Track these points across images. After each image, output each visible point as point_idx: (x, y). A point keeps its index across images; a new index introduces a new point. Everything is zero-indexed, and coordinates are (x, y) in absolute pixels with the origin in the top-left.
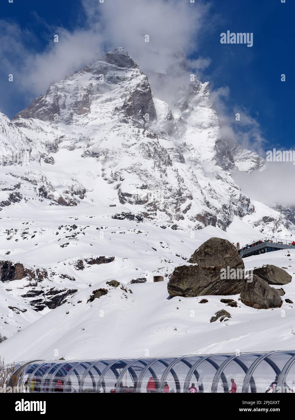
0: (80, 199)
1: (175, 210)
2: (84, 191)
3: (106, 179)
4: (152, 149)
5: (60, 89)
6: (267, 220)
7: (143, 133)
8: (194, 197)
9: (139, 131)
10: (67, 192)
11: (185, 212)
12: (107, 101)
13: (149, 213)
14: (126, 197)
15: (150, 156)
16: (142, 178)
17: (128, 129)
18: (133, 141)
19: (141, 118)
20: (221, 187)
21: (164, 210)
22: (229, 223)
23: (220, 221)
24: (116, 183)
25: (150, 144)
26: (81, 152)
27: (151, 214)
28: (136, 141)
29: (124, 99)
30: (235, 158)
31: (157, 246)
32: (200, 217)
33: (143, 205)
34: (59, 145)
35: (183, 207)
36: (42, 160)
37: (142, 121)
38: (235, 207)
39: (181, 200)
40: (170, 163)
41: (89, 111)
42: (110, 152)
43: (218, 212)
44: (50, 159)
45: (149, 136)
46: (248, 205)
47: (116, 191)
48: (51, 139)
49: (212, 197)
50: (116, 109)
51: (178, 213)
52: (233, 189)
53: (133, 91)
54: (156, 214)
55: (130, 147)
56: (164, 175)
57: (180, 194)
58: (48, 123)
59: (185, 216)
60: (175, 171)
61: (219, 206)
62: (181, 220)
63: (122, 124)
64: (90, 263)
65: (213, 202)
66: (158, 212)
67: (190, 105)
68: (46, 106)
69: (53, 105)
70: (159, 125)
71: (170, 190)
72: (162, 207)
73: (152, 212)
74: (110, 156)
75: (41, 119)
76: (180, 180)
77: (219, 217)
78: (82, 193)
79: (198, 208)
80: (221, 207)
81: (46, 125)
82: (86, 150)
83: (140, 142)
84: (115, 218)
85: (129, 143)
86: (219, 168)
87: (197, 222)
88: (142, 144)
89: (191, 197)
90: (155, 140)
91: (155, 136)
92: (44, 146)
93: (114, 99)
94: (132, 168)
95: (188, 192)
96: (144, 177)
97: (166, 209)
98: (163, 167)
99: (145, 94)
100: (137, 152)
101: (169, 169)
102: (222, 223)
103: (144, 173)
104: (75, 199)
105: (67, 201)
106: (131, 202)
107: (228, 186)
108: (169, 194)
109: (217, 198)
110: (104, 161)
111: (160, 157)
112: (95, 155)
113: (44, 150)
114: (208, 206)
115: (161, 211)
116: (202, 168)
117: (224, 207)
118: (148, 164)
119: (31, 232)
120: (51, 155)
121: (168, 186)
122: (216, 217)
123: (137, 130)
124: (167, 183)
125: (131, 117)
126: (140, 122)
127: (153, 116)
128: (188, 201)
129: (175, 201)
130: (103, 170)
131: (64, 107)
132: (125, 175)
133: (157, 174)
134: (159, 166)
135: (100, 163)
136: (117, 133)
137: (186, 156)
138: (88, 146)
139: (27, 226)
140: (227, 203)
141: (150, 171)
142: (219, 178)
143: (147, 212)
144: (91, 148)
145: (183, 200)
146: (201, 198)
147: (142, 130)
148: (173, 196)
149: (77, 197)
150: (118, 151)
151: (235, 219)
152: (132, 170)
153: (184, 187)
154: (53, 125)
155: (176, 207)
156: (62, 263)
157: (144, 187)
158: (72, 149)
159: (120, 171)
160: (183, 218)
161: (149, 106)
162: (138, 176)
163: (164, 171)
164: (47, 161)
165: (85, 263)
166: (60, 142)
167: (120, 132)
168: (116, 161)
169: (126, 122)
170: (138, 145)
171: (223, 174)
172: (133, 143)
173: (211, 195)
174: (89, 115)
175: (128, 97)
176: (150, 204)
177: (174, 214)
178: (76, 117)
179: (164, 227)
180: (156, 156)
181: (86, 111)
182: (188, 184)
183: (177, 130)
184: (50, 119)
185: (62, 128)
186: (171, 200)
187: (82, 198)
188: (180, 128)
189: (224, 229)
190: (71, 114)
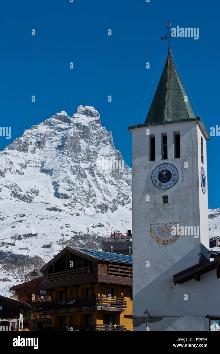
0: (35, 196)
1: (86, 202)
2: (38, 192)
4: (76, 169)
5: (30, 134)
7: (72, 160)
8: (97, 195)
9: (70, 159)
11: (91, 203)
13: (72, 204)
15: (75, 173)
16: (70, 184)
17: (65, 158)
18: (66, 164)
19: (72, 151)
20: (113, 189)
21: (80, 202)
22: (116, 209)
23: (110, 208)
25: (75, 166)
26: (39, 169)
27: (73, 204)
28: (68, 165)
32: (98, 206)
34: (27, 165)
35: (91, 200)
36: (18, 173)
37: (73, 153)
38: (120, 200)
39: (90, 197)
41: (45, 146)
42: (54, 170)
43: (110, 203)
44: (22, 173)
45: (75, 162)
48: (23, 162)
49: (108, 195)
50: (59, 146)
51: (88, 204)
52: (120, 190)
54: (75, 204)
55: (64, 168)
56: (81, 183)
57: (89, 193)
58: (22, 152)
59: (91, 205)
60: (87, 181)
61: (111, 200)
62: (89, 208)
63: (62, 155)
65: (108, 198)
67: (101, 143)
68: (21, 143)
69: (25, 143)
70: (82, 155)
71: (84, 191)
72: (79, 200)
73: (74, 203)
74: (54, 172)
75: (18, 150)
76: (90, 186)
77: (110, 206)
79: (99, 201)
80: (112, 200)
81: (20, 153)
82: (41, 168)
84: (47, 210)
86: (114, 179)
87: (98, 209)
88: (71, 166)
89: (95, 195)
90: (78, 164)
91: (78, 162)
92: (19, 166)
95: (94, 193)
96: (71, 185)
97: (82, 202)
98: (82, 179)
99: (75, 138)
100: (68, 171)
101: (85, 180)
103: (71, 182)
104: (33, 196)
105: (28, 197)
106: (62, 198)
107: (117, 189)
108: (84, 193)
109: (110, 196)
110: (50, 175)
111: (80, 173)
112: (46, 171)
113: (19, 168)
114: (104, 200)
115: (78, 202)
116: (104, 179)
117: (114, 200)
118: (73, 177)
120: (23, 170)
122: (108, 206)
124: (83, 188)
125: (66, 151)
126: (72, 154)
127: (80, 150)
128: (94, 198)
129: (87, 197)
131: (31, 143)
132: (61, 183)
133: (77, 183)
134: (78, 178)
135: (48, 176)
136: (58, 159)
137: (95, 172)
138: (43, 166)
140: (115, 198)
141: (74, 181)
142: (113, 184)
143: (71, 203)
144: (44, 168)
146: (101, 196)
147: (72, 158)
148: (86, 195)
149: (34, 195)
150: (58, 169)
151: (120, 207)
152: (65, 180)
153: (92, 190)
154: (25, 154)
157: (70, 190)
158: (34, 167)
159: (58, 181)
160: (90, 206)
161: (77, 145)
162: (68, 184)
163: (82, 181)
164: (20, 174)
165: (22, 236)
166: (28, 163)
167: (60, 159)
168: (57, 175)
169: (64, 154)
170: (69, 167)
172: (66, 166)
173: (107, 194)
174: (45, 149)
177: (86, 204)
178: (37, 150)
179: (72, 215)
180: (78, 173)
181: (43, 147)
182: (94, 188)
183: (92, 157)
184: (24, 150)
185: (30, 156)
186: (85, 197)
187: (37, 195)
188: (94, 156)
189: (113, 212)
190: (35, 148)
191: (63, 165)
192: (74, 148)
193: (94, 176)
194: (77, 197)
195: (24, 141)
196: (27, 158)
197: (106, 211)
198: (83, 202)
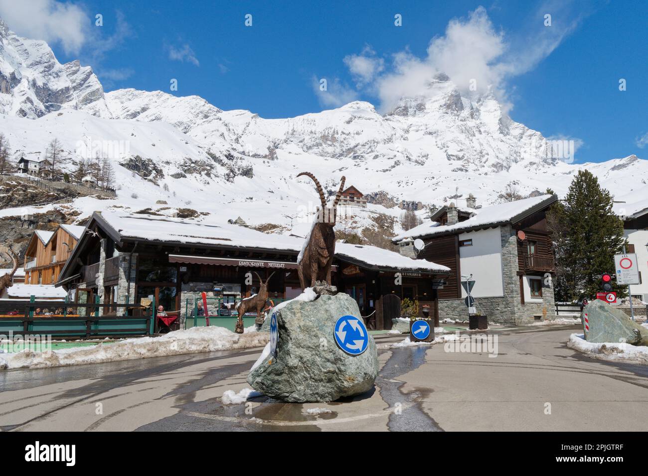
2: (428, 155)
3: (438, 147)
4: (463, 128)
5: (408, 97)
6: (532, 164)
7: (458, 119)
8: (489, 154)
10: (419, 157)
11: (485, 163)
12: (434, 101)
14: (451, 157)
15: (463, 132)
16: (459, 145)
17: (449, 117)
18: (452, 124)
19: (455, 110)
20: (504, 147)
21: (473, 163)
22: (510, 167)
23: (505, 166)
24: (444, 149)
25: (462, 125)
26: (423, 132)
28: (454, 124)
29: (445, 100)
30: (510, 128)
31: (481, 186)
32: (493, 165)
33: (462, 161)
34: (410, 129)
36: (402, 139)
38: (512, 158)
40: (474, 135)
41: (425, 108)
42: (439, 131)
43: (503, 161)
44: (406, 138)
45: (462, 120)
46: (520, 156)
47: (445, 153)
48: (406, 127)
49: (499, 153)
50: (441, 106)
51: (481, 164)
52: (511, 147)
53: (450, 95)
55: (451, 128)
56: (471, 143)
57: (481, 153)
58: (402, 117)
59: (485, 165)
60: (477, 139)
61: (504, 158)
62: (483, 168)
63: (445, 115)
64: (450, 198)
65: (500, 156)
66: (470, 164)
67: (482, 99)
68: (401, 107)
69: (404, 107)
70: (466, 113)
71: (476, 151)
72: (472, 161)
74: (440, 134)
75: (399, 115)
76: (481, 145)
77: (505, 164)
78: (426, 156)
79: (493, 160)
80: (505, 158)
81: (401, 118)
82: (425, 131)
83: (456, 124)
84: (453, 171)
85: (450, 126)
86: (502, 135)
87: (493, 168)
88: (458, 126)
89: (488, 154)
90: (465, 122)
91: (465, 120)
92: (402, 131)
93: (439, 100)
94: (453, 140)
95: (486, 151)
96: (461, 145)
98: (471, 138)
99: (457, 96)
100: (455, 131)
101: (474, 138)
102: (506, 168)
103: (459, 142)
104: (423, 160)
105: (419, 161)
106: (454, 160)
107: (508, 146)
108: (475, 153)
109: (502, 153)
110: (436, 137)
111: (468, 132)
112: (430, 133)
113: (402, 133)
114: (498, 158)
116: (492, 136)
117: (507, 158)
118: (462, 137)
119: (410, 182)
120: (406, 135)
121: (474, 149)
123: (454, 117)
124: (474, 147)
125: (449, 110)
126: (455, 113)
127: (462, 108)
128: (486, 157)
129: (479, 157)
130: (436, 142)
131: (411, 107)
132: (449, 144)
133: (467, 142)
134: (468, 138)
135: (434, 138)
136: (442, 120)
137: (482, 130)
138: (427, 129)
139: (408, 179)
140: (508, 156)
141: (463, 141)
142: (502, 141)
144: (428, 130)
145: (483, 156)
146: (494, 154)
147: (457, 117)
148: (478, 154)
149: (424, 158)
150: (444, 130)
151: (513, 165)
152: (453, 141)
153: (483, 149)
154: (406, 118)
155: (479, 161)
156: (436, 199)
157: (461, 150)
158: (417, 131)
159: (446, 142)
160: (484, 166)
161: (459, 103)
162: (456, 145)
163: (472, 140)
164: (404, 139)
165: (447, 198)
166: (410, 127)
167: (444, 119)
168: (444, 136)
169: (447, 113)
170: (455, 126)
171: (504, 138)
174: (425, 111)
175: (447, 99)
176: (465, 160)
177: (479, 164)
178: (417, 112)
179: (480, 174)
180: (466, 131)
181: (423, 109)
182: (485, 146)
183: (476, 115)
184: (404, 115)
185: (411, 120)
186: (477, 156)
187: (427, 159)
188: (477, 113)
189: (508, 171)
190: (415, 111)
191: (448, 125)
192: (456, 107)
193: (481, 134)
194: (469, 157)
195: (404, 105)
196: (409, 123)
197: (502, 170)
198: (477, 162)
